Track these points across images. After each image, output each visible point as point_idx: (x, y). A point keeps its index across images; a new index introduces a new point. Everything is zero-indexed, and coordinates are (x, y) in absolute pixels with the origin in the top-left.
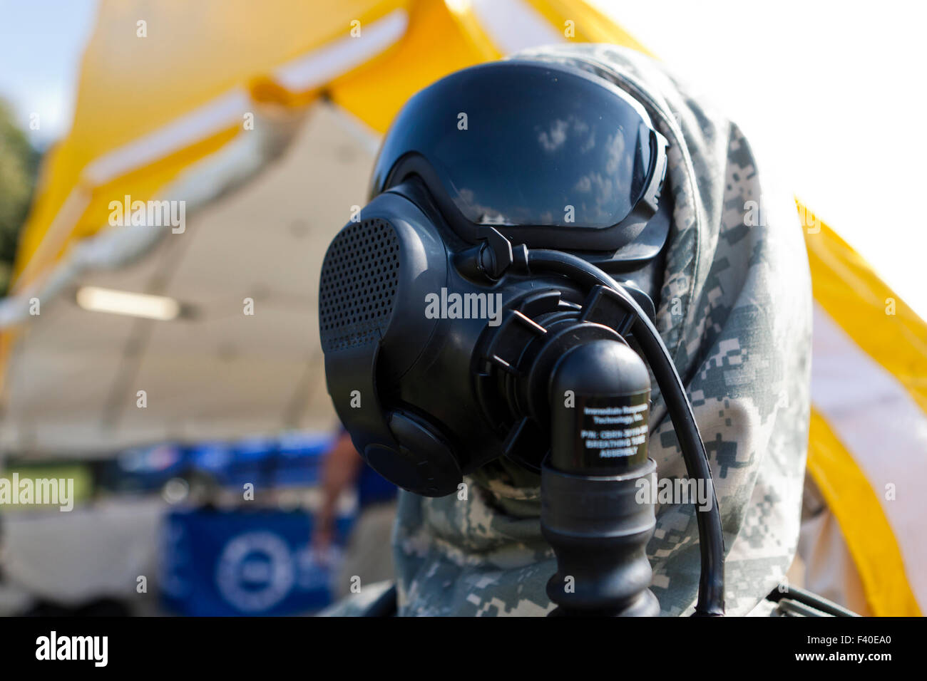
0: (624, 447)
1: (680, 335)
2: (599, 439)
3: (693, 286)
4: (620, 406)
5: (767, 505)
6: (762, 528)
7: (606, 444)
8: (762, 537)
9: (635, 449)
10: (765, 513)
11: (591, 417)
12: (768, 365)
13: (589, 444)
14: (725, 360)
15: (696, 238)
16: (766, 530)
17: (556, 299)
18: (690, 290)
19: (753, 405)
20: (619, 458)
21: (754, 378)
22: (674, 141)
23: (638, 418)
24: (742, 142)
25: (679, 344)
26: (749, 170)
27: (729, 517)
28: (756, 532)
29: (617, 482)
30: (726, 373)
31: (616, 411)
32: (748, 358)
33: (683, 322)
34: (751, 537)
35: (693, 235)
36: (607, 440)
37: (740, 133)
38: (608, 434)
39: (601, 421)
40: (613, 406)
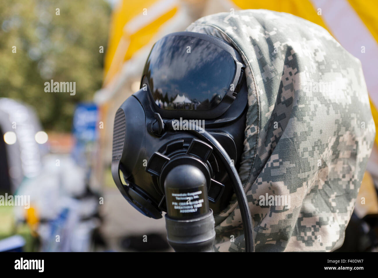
0: (190, 209)
1: (255, 152)
2: (179, 205)
3: (259, 130)
4: (186, 193)
5: (317, 226)
6: (313, 237)
7: (182, 208)
8: (313, 241)
9: (196, 210)
10: (316, 230)
11: (175, 197)
12: (295, 166)
13: (176, 208)
14: (272, 164)
15: (258, 109)
16: (316, 238)
17: (182, 143)
18: (258, 132)
19: (284, 184)
20: (188, 213)
21: (285, 172)
22: (247, 65)
23: (197, 197)
24: (295, 56)
25: (255, 156)
26: (296, 70)
27: (279, 234)
28: (310, 239)
29: (186, 222)
30: (271, 170)
31: (184, 195)
32: (282, 163)
33: (256, 146)
34: (307, 241)
35: (256, 107)
36: (181, 206)
37: (293, 51)
38: (182, 204)
39: (179, 199)
40: (183, 193)
